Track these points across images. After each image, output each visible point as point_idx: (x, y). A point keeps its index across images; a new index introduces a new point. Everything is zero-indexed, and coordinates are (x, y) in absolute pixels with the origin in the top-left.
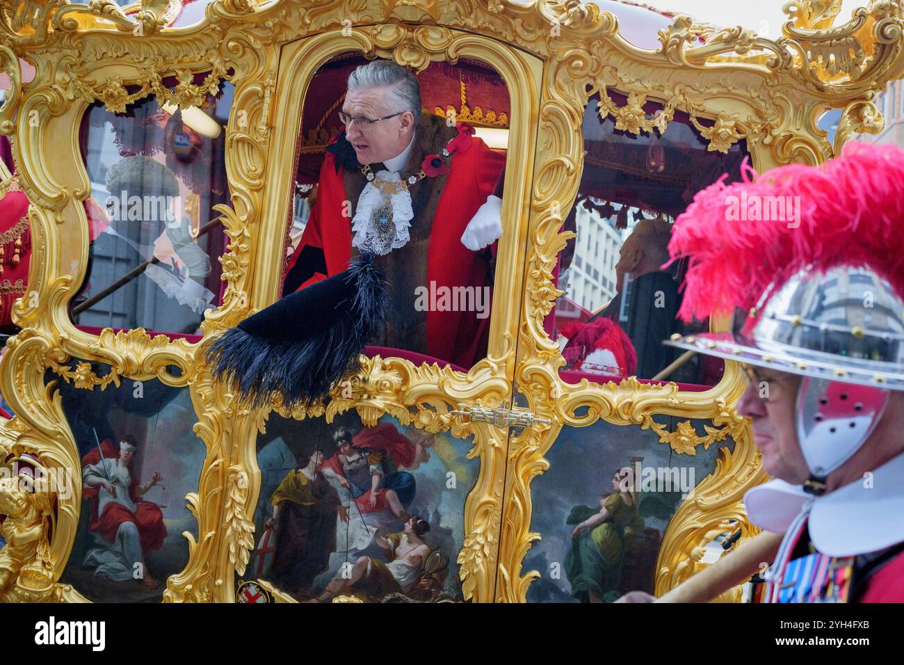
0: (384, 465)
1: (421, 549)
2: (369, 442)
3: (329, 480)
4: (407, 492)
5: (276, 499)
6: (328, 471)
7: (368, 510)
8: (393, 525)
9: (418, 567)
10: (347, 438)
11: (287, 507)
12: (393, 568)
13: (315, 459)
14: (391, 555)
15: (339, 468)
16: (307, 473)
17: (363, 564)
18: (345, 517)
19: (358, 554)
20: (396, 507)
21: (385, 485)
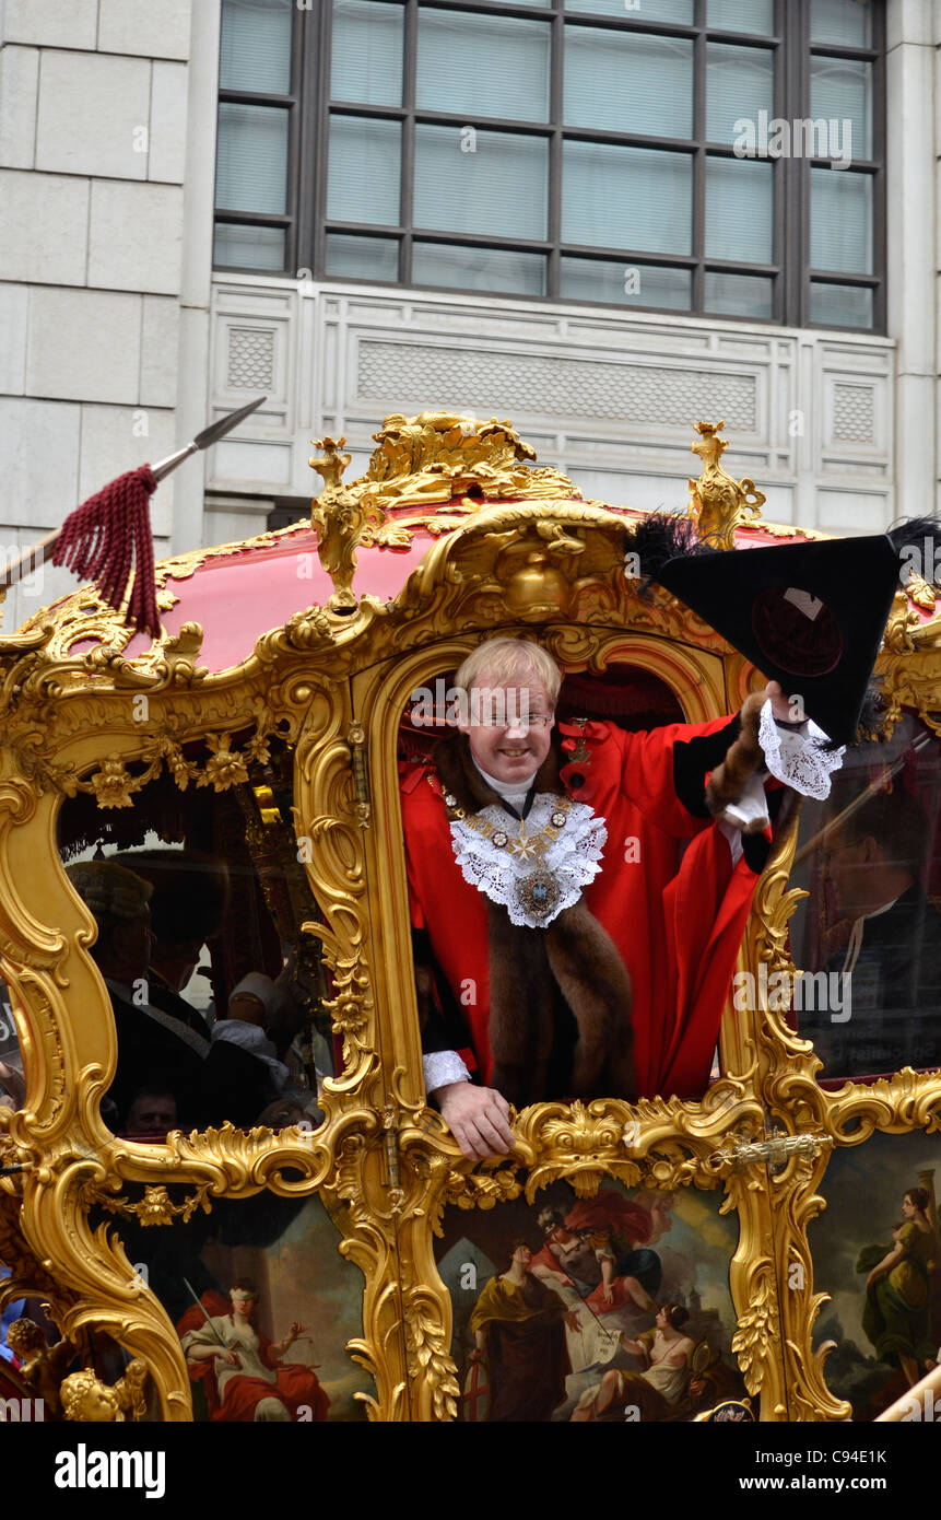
0: (615, 1247)
1: (683, 1344)
2: (587, 1220)
3: (544, 1281)
4: (651, 1274)
5: (476, 1322)
6: (540, 1270)
7: (606, 1309)
8: (642, 1322)
9: (684, 1368)
10: (557, 1220)
11: (492, 1329)
12: (652, 1377)
13: (519, 1257)
14: (646, 1361)
15: (555, 1263)
16: (512, 1279)
17: (613, 1380)
18: (576, 1326)
19: (602, 1369)
20: (641, 1299)
21: (620, 1271)
